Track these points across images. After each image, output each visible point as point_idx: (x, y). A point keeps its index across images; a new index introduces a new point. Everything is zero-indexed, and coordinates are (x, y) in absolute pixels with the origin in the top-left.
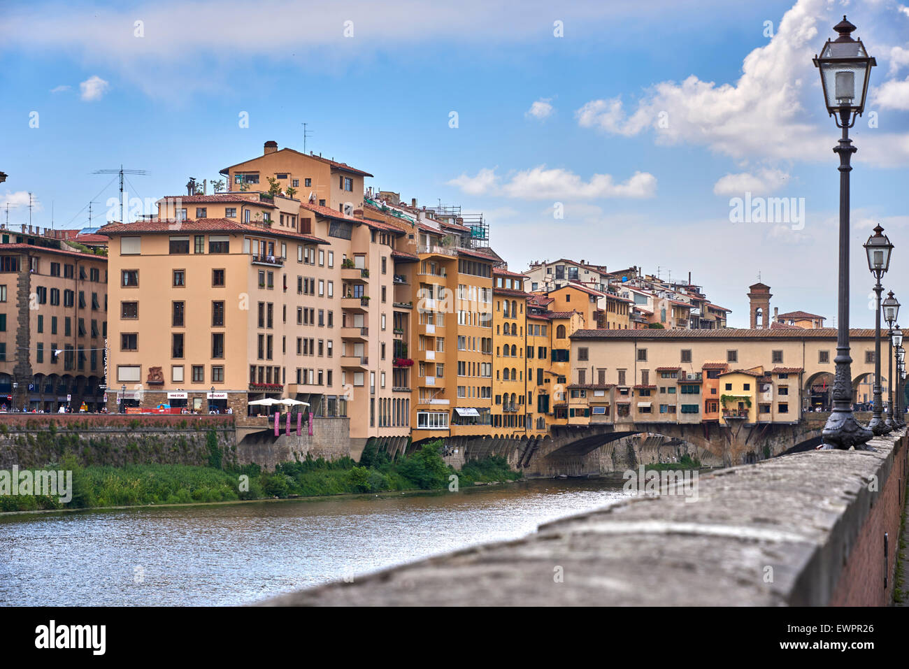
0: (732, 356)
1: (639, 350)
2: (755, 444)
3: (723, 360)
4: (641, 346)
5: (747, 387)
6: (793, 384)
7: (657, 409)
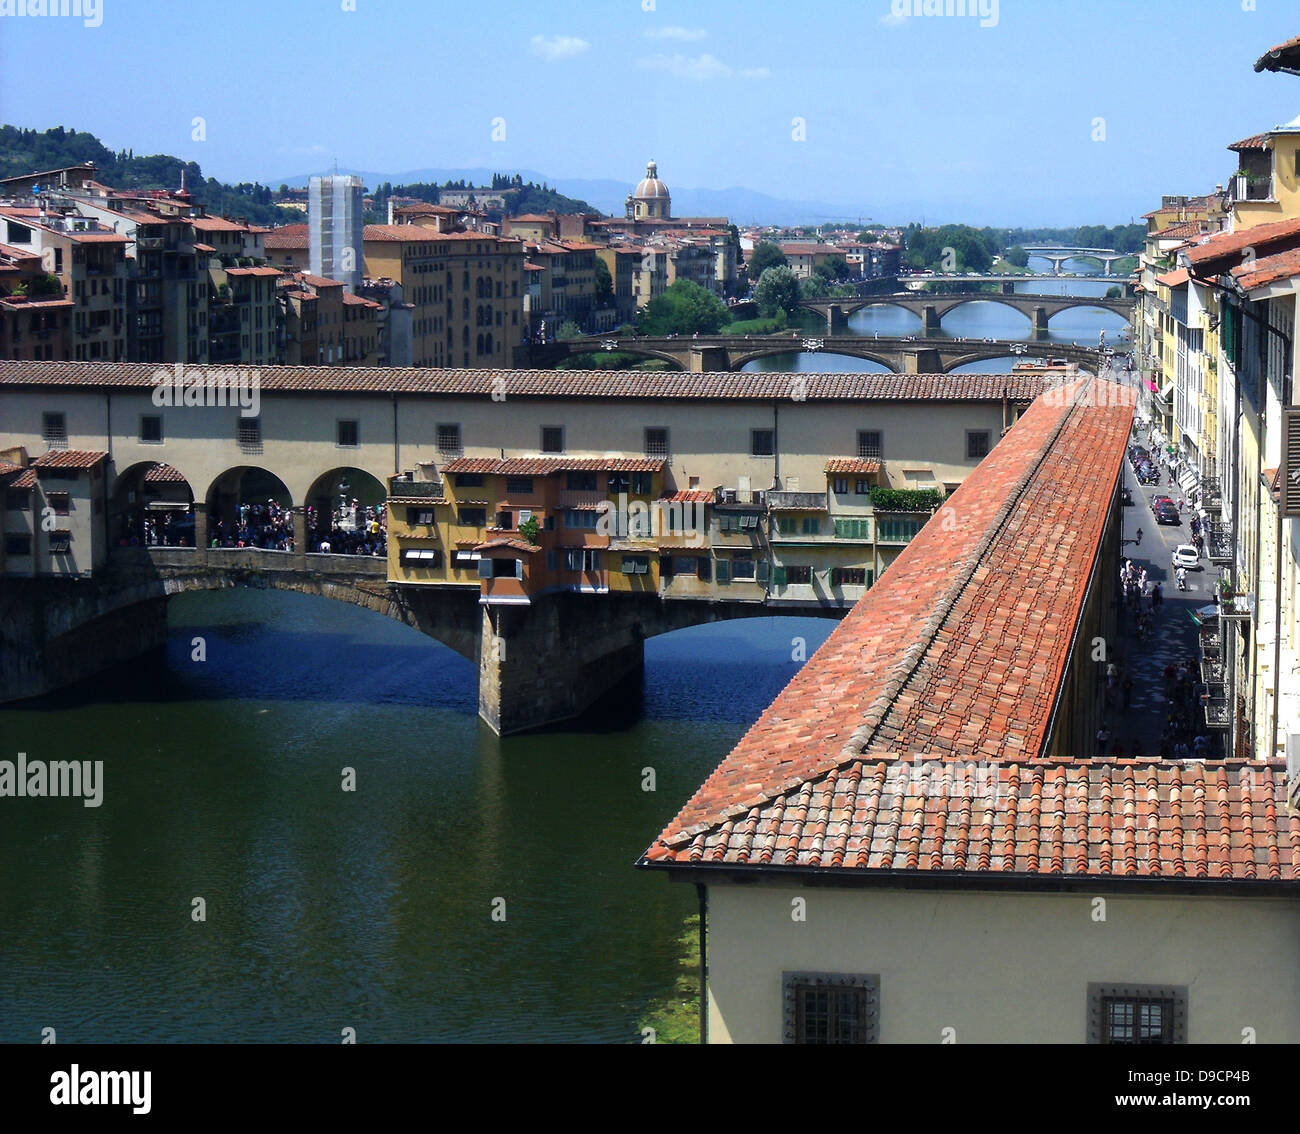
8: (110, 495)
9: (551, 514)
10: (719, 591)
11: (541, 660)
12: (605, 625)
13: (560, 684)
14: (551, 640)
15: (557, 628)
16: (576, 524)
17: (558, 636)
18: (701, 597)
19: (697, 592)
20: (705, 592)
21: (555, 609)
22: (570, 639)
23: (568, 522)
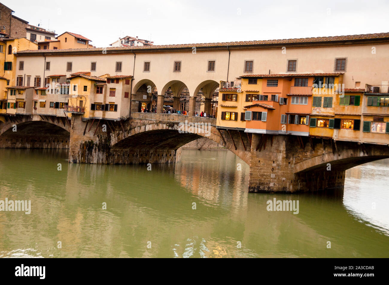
0: (94, 66)
1: (47, 63)
2: (94, 135)
3: (88, 69)
4: (48, 59)
5: (85, 88)
6: (119, 88)
7: (48, 105)
8: (133, 93)
9: (286, 97)
10: (364, 137)
11: (274, 165)
12: (308, 154)
13: (284, 179)
14: (281, 156)
15: (285, 152)
16: (297, 102)
17: (285, 156)
18: (354, 140)
19: (353, 137)
20: (356, 138)
21: (284, 143)
22: (291, 159)
23: (293, 102)
